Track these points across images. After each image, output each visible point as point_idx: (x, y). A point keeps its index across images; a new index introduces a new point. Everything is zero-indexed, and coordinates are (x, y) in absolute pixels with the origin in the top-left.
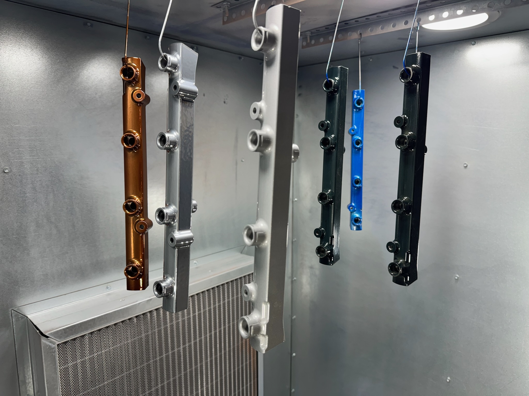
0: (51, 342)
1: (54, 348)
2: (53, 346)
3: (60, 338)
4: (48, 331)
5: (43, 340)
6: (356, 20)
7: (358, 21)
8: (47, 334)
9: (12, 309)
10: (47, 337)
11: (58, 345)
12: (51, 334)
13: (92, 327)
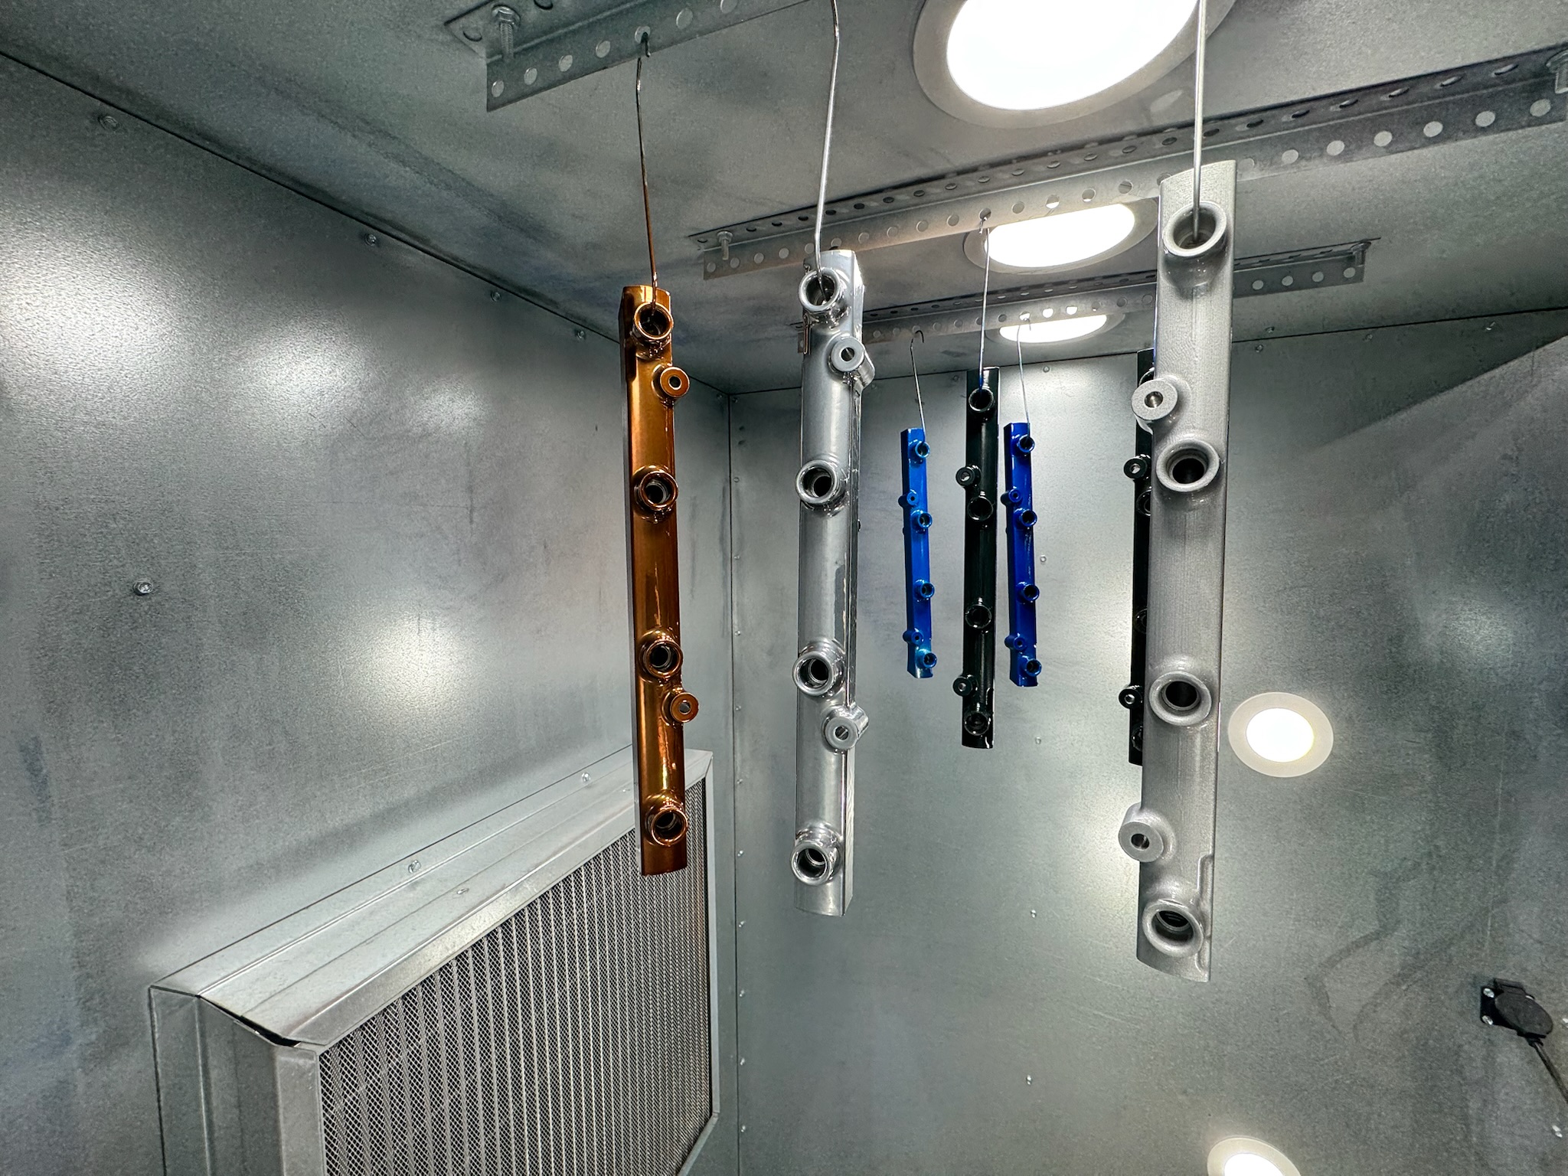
0: (303, 1054)
1: (310, 1068)
2: (308, 1063)
3: (326, 1034)
4: (291, 1028)
6: (914, 307)
7: (917, 309)
8: (291, 1037)
9: (152, 987)
10: (291, 1043)
11: (321, 1056)
12: (303, 1032)
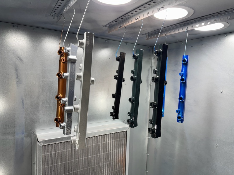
0: (40, 144)
1: (41, 147)
2: (41, 146)
3: (44, 143)
5: (38, 143)
8: (39, 141)
9: (32, 131)
10: (39, 142)
11: (43, 146)
12: (41, 141)
13: (56, 141)
